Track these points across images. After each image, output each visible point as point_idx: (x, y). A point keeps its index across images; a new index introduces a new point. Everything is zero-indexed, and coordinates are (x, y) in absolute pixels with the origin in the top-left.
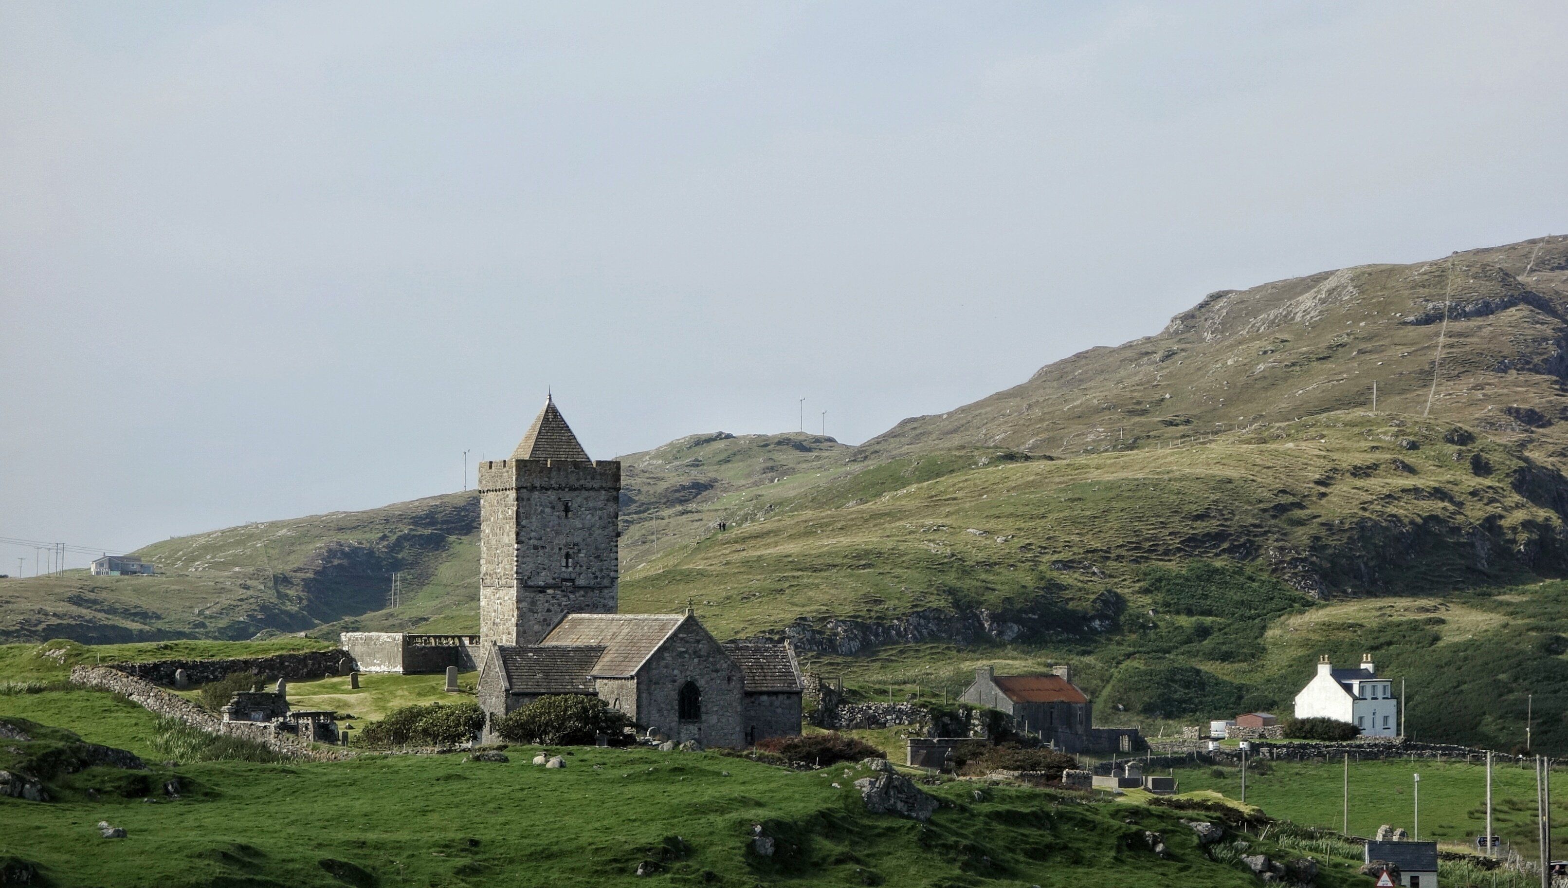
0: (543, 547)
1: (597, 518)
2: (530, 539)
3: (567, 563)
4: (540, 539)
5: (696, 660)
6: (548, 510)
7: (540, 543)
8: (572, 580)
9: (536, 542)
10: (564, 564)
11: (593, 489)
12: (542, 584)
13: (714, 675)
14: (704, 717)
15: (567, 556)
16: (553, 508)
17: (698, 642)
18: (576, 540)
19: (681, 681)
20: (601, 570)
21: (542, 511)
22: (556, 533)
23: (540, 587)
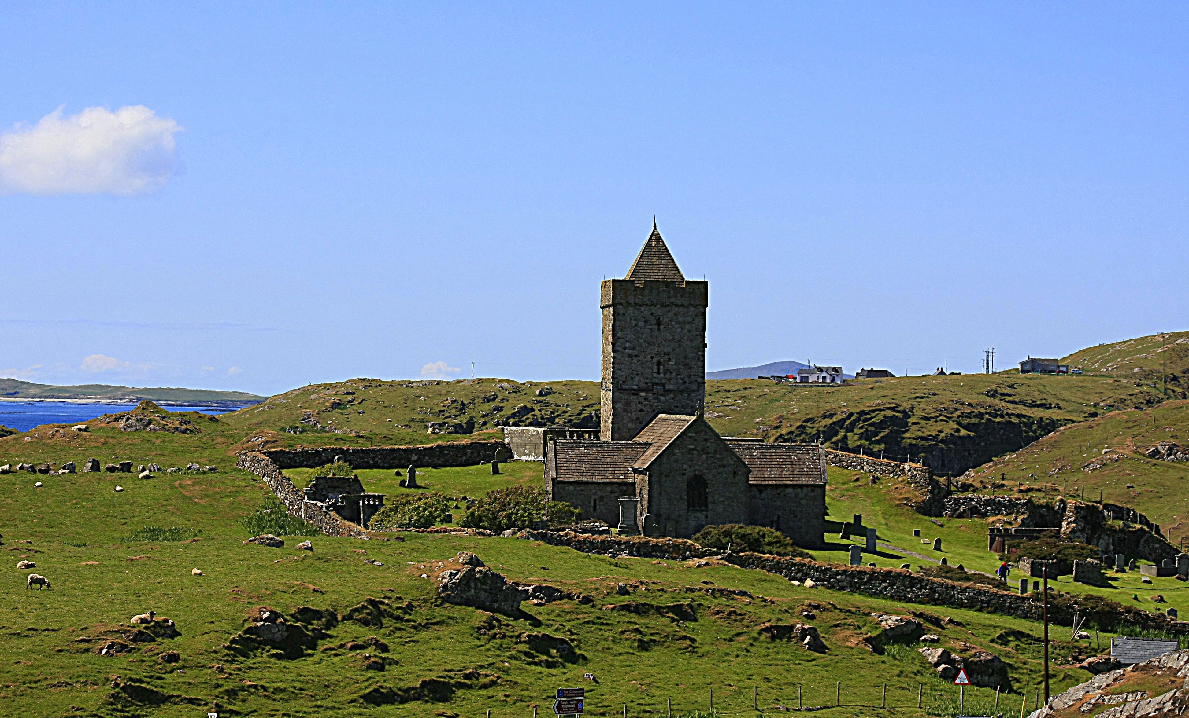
0: (636, 356)
1: (686, 331)
2: (625, 348)
3: (659, 369)
4: (634, 349)
5: (704, 456)
6: (641, 324)
7: (636, 352)
8: (664, 385)
9: (630, 351)
10: (655, 370)
11: (682, 305)
12: (636, 387)
13: (721, 470)
14: (710, 506)
15: (659, 364)
16: (646, 322)
17: (706, 440)
18: (666, 350)
19: (689, 474)
20: (690, 376)
21: (636, 325)
22: (649, 344)
23: (634, 390)
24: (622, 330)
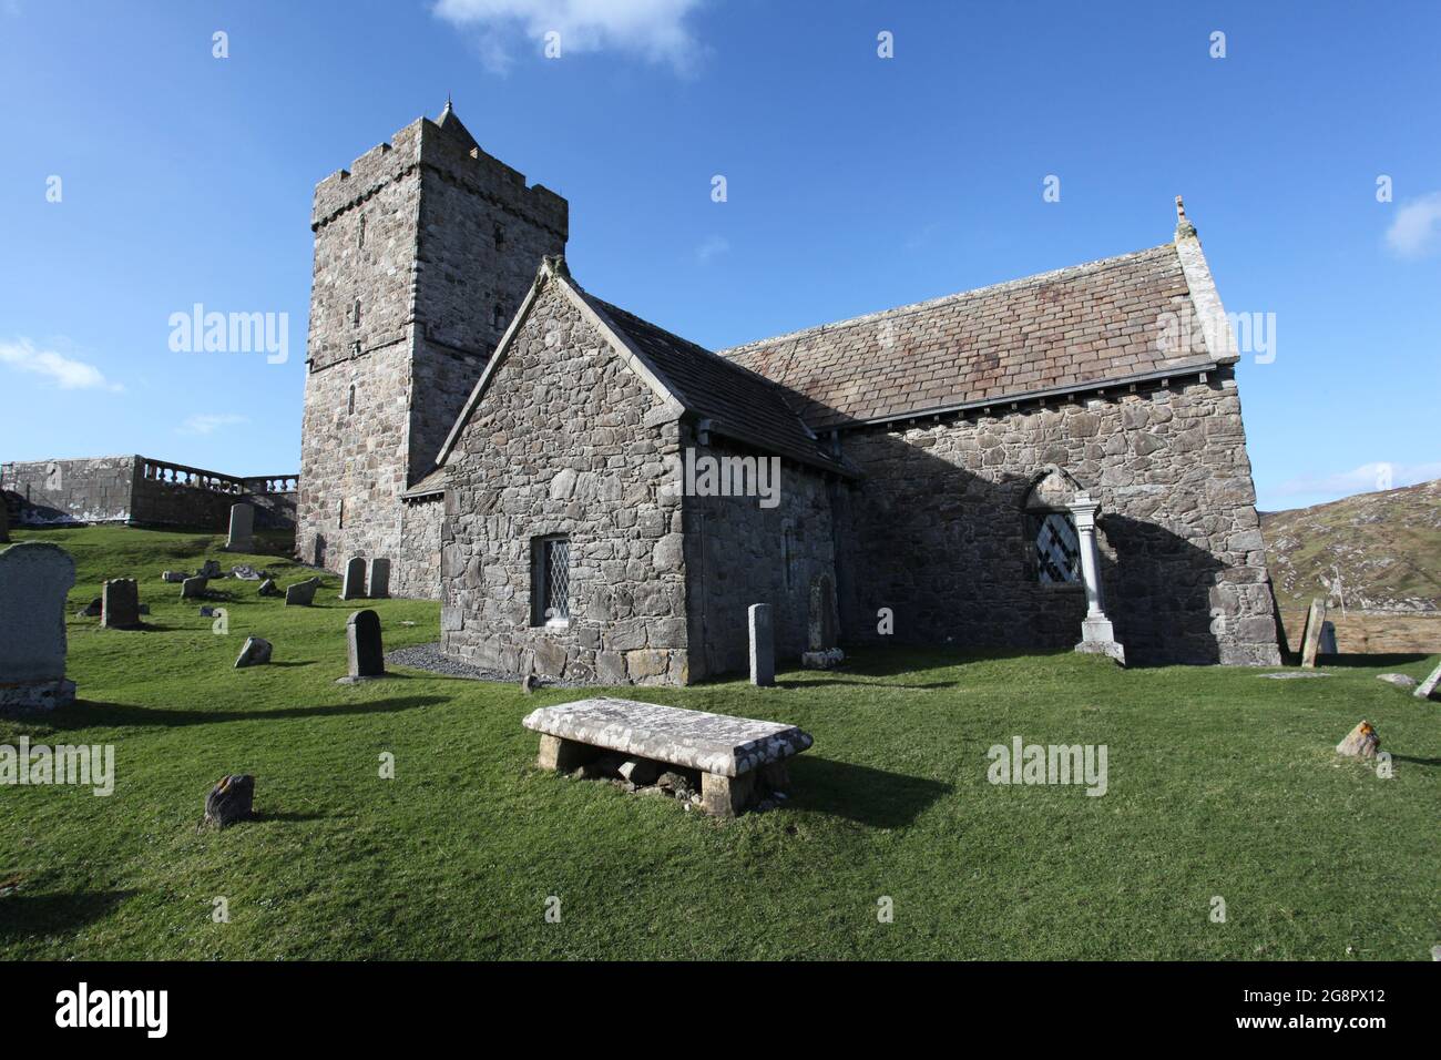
0: (461, 282)
2: (442, 260)
3: (496, 320)
4: (457, 267)
6: (470, 225)
7: (457, 274)
9: (450, 270)
10: (491, 319)
12: (458, 344)
15: (497, 308)
16: (479, 225)
18: (511, 287)
21: (462, 224)
22: (483, 267)
23: (453, 347)
24: (436, 223)
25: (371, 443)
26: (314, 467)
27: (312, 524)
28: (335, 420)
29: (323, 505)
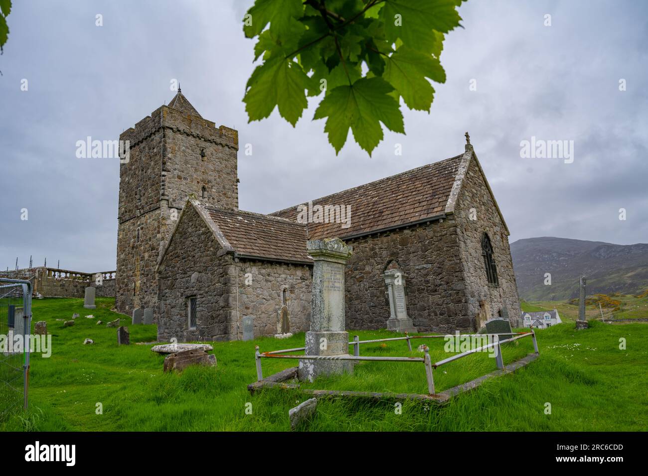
0: (185, 178)
1: (224, 166)
2: (175, 169)
3: (203, 194)
4: (183, 172)
5: (483, 208)
6: (188, 151)
7: (183, 175)
9: (179, 173)
11: (220, 144)
14: (499, 280)
15: (204, 189)
16: (192, 150)
18: (210, 178)
19: (480, 231)
20: (227, 204)
21: (184, 151)
22: (196, 170)
24: (172, 153)
25: (146, 255)
26: (123, 267)
27: (122, 295)
28: (131, 245)
29: (127, 285)
